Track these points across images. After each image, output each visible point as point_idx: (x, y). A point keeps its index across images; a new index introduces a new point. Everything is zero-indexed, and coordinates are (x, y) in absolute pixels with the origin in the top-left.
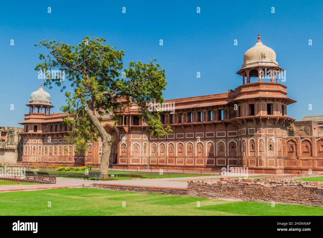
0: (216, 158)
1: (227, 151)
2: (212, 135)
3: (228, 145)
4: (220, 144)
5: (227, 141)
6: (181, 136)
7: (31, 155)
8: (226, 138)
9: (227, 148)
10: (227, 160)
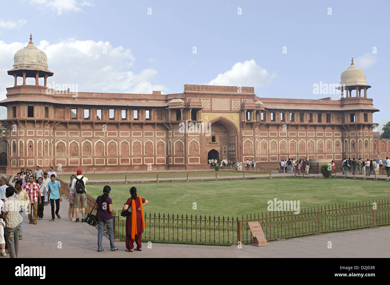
0: (325, 154)
1: (334, 148)
2: (322, 134)
3: (335, 144)
4: (328, 142)
5: (333, 140)
6: (294, 134)
7: (44, 155)
8: (333, 138)
9: (334, 145)
10: (334, 155)
